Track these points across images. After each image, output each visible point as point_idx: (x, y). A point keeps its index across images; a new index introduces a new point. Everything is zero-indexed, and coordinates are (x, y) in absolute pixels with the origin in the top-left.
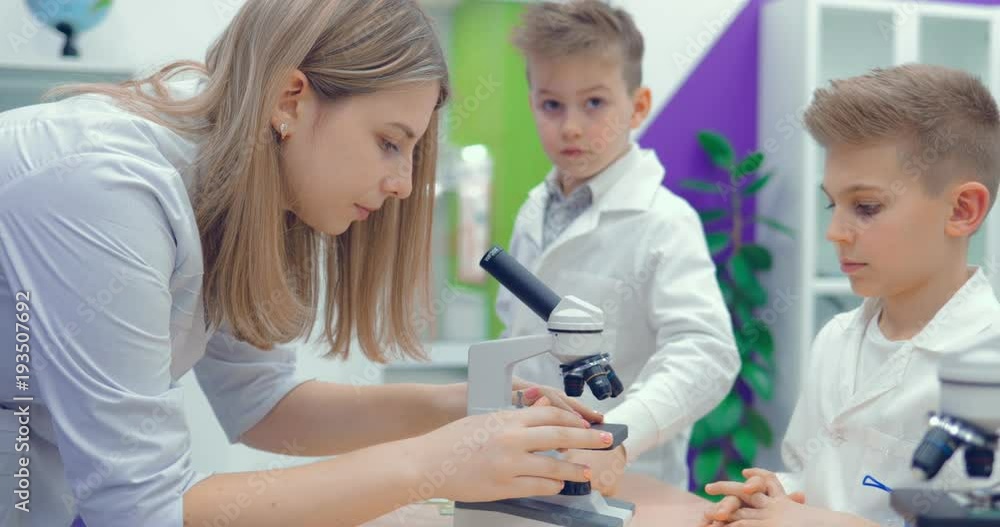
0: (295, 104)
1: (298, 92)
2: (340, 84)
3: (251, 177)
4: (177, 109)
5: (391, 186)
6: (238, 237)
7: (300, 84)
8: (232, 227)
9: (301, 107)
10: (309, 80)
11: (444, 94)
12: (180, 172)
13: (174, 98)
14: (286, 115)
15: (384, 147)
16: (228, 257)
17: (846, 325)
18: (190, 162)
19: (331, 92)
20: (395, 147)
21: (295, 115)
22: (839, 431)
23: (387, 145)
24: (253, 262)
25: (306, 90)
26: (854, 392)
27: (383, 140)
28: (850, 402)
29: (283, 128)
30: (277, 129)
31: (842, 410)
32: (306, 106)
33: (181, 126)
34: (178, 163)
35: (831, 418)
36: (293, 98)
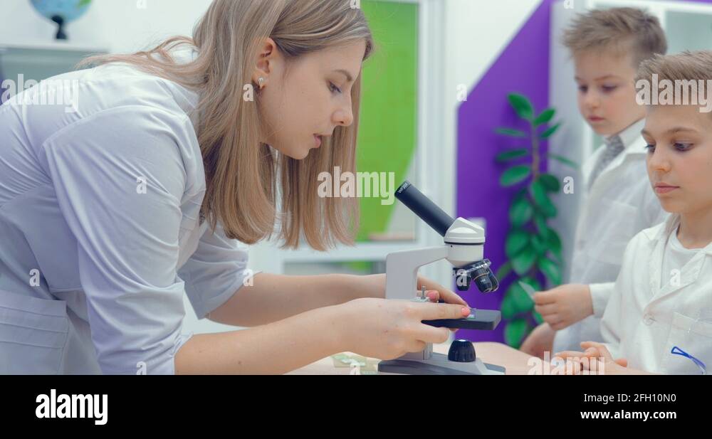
0: (268, 63)
1: (270, 54)
2: (300, 45)
3: (239, 117)
4: (180, 70)
5: (339, 117)
6: (229, 161)
7: (270, 47)
8: (225, 153)
9: (272, 64)
10: (277, 44)
11: (369, 47)
12: (188, 115)
13: (178, 62)
14: (262, 71)
15: (332, 89)
16: (222, 175)
17: (652, 238)
18: (194, 107)
19: (292, 51)
20: (338, 90)
21: (268, 71)
22: (650, 313)
23: (333, 87)
24: (241, 178)
25: (275, 51)
26: (661, 287)
27: (331, 83)
28: (658, 293)
29: (261, 81)
30: (256, 82)
31: (653, 299)
32: (276, 63)
33: (186, 82)
34: (186, 109)
35: (644, 305)
36: (265, 59)
